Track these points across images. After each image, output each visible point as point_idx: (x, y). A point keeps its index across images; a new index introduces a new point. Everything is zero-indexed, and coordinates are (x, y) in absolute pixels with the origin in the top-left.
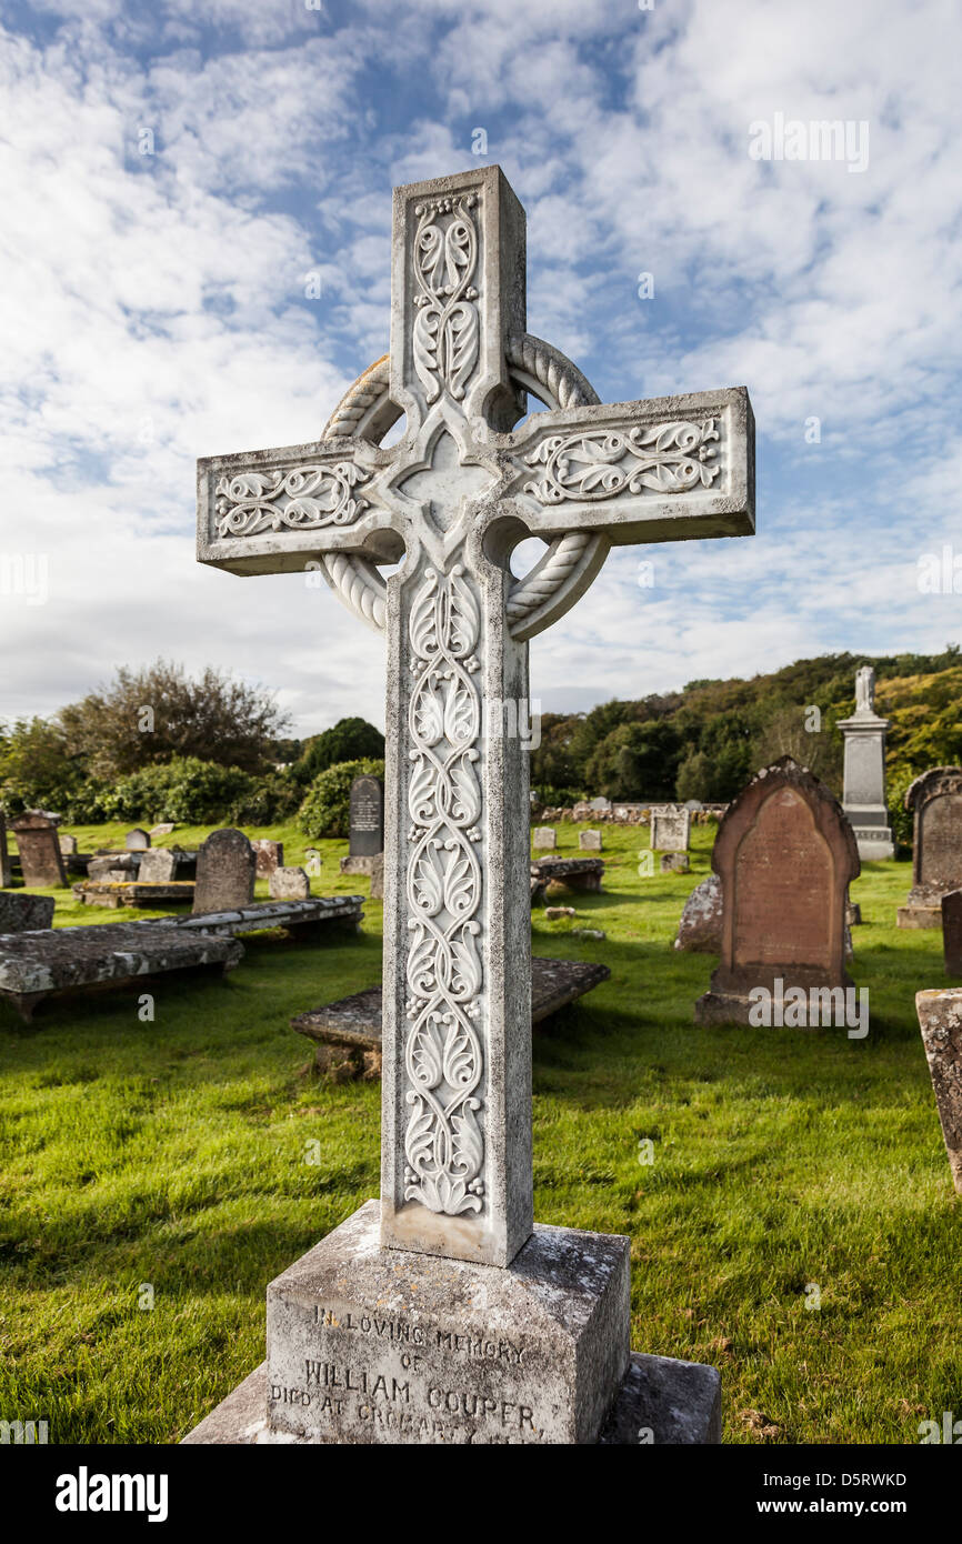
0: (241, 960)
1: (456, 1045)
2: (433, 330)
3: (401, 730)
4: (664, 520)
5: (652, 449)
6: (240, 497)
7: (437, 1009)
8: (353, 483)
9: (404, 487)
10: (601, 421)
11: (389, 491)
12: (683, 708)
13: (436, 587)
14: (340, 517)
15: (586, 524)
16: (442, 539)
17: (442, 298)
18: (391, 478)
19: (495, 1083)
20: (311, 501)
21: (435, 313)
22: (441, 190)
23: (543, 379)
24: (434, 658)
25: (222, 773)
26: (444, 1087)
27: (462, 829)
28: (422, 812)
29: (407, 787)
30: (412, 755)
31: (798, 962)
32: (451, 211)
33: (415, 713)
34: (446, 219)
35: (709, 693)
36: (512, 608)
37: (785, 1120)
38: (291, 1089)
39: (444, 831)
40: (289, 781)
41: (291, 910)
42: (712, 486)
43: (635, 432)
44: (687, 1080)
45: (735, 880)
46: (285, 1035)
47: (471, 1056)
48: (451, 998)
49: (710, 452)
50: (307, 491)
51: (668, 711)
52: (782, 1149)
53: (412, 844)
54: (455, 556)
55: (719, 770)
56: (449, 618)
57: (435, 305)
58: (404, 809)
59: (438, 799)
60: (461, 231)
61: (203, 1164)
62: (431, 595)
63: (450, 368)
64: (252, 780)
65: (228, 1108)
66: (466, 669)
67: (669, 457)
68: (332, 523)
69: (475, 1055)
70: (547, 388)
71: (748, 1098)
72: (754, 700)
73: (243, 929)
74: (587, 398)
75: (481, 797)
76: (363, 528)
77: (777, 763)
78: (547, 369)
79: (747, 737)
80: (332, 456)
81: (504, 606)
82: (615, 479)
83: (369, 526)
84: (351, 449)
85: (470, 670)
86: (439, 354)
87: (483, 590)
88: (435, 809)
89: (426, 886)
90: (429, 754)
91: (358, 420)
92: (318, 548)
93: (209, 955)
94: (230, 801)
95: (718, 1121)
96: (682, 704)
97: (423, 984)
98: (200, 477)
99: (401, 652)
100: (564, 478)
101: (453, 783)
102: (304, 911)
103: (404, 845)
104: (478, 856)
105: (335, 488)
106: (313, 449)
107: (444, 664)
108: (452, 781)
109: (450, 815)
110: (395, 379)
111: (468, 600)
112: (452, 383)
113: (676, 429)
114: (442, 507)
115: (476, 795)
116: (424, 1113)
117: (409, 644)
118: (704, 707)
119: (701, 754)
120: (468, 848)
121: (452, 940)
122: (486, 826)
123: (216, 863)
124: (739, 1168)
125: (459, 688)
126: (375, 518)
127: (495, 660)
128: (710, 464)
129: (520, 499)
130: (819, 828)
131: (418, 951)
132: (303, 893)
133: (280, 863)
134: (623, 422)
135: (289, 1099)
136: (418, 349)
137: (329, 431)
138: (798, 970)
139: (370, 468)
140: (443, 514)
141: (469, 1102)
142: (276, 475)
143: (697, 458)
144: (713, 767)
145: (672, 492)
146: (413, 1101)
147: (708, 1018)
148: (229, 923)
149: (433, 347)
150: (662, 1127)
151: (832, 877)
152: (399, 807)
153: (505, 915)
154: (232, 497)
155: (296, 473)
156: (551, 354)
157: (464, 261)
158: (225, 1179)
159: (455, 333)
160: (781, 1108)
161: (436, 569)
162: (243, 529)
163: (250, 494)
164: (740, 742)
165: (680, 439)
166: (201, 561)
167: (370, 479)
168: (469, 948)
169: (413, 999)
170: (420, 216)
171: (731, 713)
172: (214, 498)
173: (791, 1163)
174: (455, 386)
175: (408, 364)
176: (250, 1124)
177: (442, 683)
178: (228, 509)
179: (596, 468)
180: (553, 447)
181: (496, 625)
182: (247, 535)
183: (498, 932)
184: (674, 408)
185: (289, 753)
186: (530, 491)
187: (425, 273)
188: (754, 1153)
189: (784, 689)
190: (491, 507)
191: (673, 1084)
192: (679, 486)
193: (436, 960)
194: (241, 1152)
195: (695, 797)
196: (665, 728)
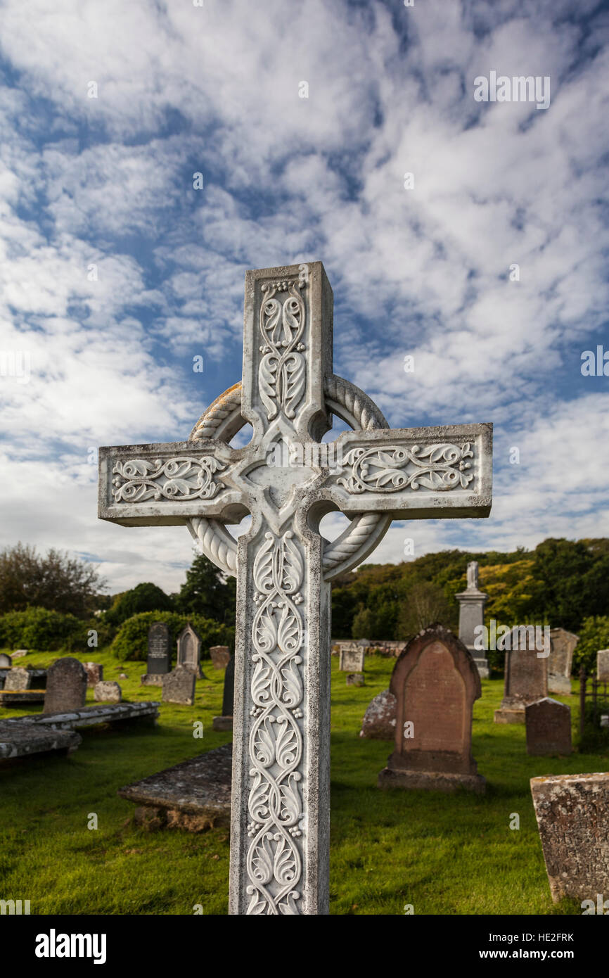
0: (79, 746)
1: (283, 855)
2: (273, 370)
3: (246, 641)
4: (435, 508)
5: (427, 460)
6: (131, 476)
7: (269, 831)
8: (214, 471)
9: (251, 476)
10: (391, 440)
11: (240, 479)
12: (357, 581)
13: (273, 546)
14: (204, 493)
15: (380, 508)
16: (278, 513)
17: (280, 348)
18: (241, 469)
19: (311, 881)
20: (182, 481)
21: (275, 359)
22: (280, 275)
23: (350, 408)
24: (271, 593)
25: (61, 619)
26: (273, 883)
27: (290, 710)
28: (261, 697)
29: (250, 679)
30: (254, 658)
31: (443, 750)
32: (287, 290)
33: (257, 630)
34: (283, 295)
35: (373, 572)
36: (326, 561)
37: (440, 853)
38: (118, 836)
39: (277, 710)
40: (106, 624)
41: (112, 712)
42: (467, 488)
43: (415, 448)
44: (376, 826)
45: (404, 698)
46: (111, 797)
47: (294, 863)
48: (279, 824)
49: (467, 465)
50: (180, 475)
51: (347, 583)
52: (440, 872)
53: (253, 718)
54: (287, 525)
55: (379, 620)
56: (282, 567)
57: (275, 353)
58: (248, 694)
59: (272, 689)
60: (294, 304)
61: (61, 891)
62: (269, 551)
63: (285, 396)
64: (80, 622)
65: (77, 850)
66: (293, 602)
67: (438, 467)
68: (199, 497)
69: (296, 862)
70: (353, 414)
71: (416, 838)
72: (400, 577)
73: (80, 724)
74: (381, 423)
75: (303, 688)
76: (221, 502)
77: (431, 627)
78: (353, 402)
79: (396, 600)
80: (198, 451)
81: (321, 560)
82: (401, 480)
83: (225, 501)
84: (213, 448)
85: (297, 602)
86: (277, 386)
87: (306, 549)
88: (270, 696)
89: (263, 747)
90: (267, 658)
91: (217, 427)
92: (188, 514)
93: (58, 743)
94: (66, 636)
95: (399, 854)
96: (356, 579)
97: (260, 813)
98: (101, 460)
99: (247, 588)
100: (365, 477)
101: (283, 678)
102: (121, 712)
103: (247, 719)
104: (300, 728)
105: (200, 473)
106: (185, 446)
107: (278, 597)
108: (282, 676)
109: (281, 699)
110: (246, 401)
111: (296, 555)
112: (286, 408)
113: (445, 448)
114: (277, 491)
115: (300, 687)
116: (259, 901)
117: (253, 583)
118: (370, 581)
119: (368, 610)
120: (293, 722)
121: (281, 784)
122: (307, 709)
123: (60, 680)
124: (415, 886)
125: (289, 614)
126: (230, 496)
127: (315, 597)
128: (467, 473)
129: (334, 489)
130: (457, 667)
131: (257, 791)
132: (116, 698)
133: (101, 678)
134: (407, 442)
135: (117, 843)
136: (262, 382)
137: (196, 434)
138: (443, 754)
139: (227, 462)
140: (279, 496)
141: (291, 894)
142: (158, 462)
143: (458, 468)
144: (375, 618)
145: (440, 490)
146: (251, 892)
147: (386, 785)
148: (71, 721)
149: (273, 381)
150: (364, 859)
151: (464, 697)
152: (244, 693)
153: (319, 768)
154: (125, 475)
155: (172, 461)
156: (355, 392)
157: (296, 325)
158: (78, 902)
159: (289, 373)
160: (438, 844)
161: (273, 533)
162: (134, 497)
163: (138, 474)
164: (392, 603)
165: (447, 454)
166: (101, 518)
167: (226, 469)
168: (293, 789)
169: (253, 824)
170: (265, 292)
171: (386, 585)
172: (111, 475)
173: (447, 882)
174: (289, 409)
175: (255, 392)
176: (91, 861)
177: (276, 610)
178: (122, 484)
179: (387, 471)
180: (358, 455)
181: (315, 574)
182: (136, 502)
183: (314, 780)
184: (443, 434)
185: (104, 604)
186: (341, 484)
187: (268, 331)
188: (424, 875)
189: (419, 571)
190: (313, 493)
191: (367, 829)
192: (445, 486)
193: (269, 797)
194: (88, 882)
195: (364, 636)
196: (345, 593)
